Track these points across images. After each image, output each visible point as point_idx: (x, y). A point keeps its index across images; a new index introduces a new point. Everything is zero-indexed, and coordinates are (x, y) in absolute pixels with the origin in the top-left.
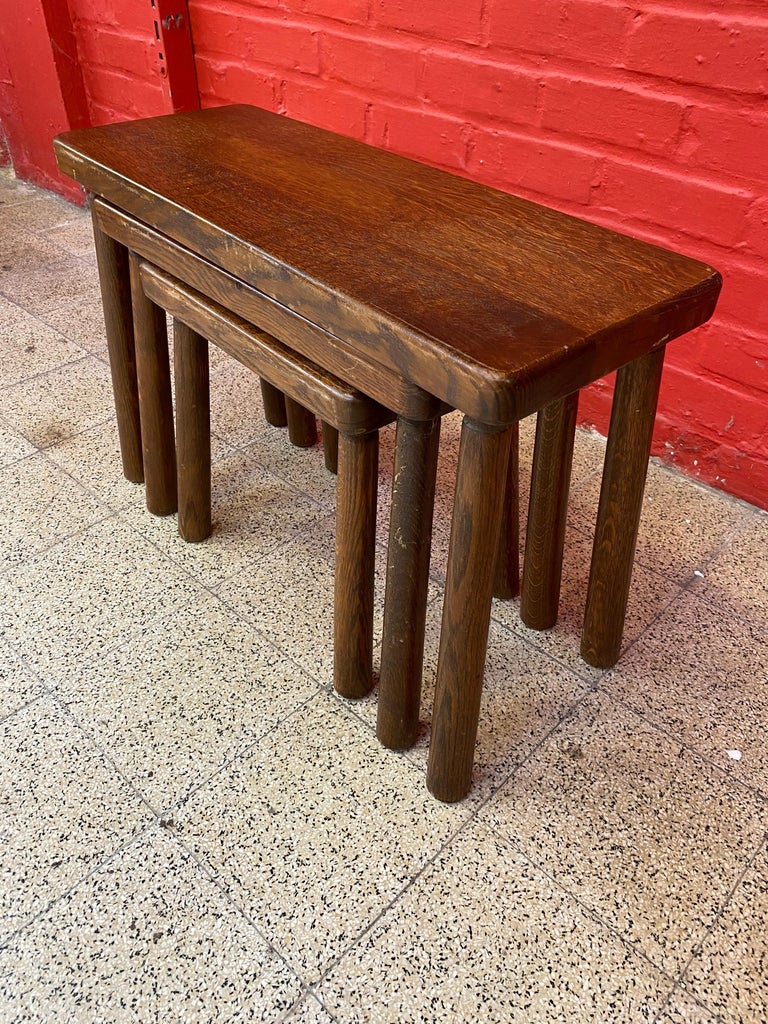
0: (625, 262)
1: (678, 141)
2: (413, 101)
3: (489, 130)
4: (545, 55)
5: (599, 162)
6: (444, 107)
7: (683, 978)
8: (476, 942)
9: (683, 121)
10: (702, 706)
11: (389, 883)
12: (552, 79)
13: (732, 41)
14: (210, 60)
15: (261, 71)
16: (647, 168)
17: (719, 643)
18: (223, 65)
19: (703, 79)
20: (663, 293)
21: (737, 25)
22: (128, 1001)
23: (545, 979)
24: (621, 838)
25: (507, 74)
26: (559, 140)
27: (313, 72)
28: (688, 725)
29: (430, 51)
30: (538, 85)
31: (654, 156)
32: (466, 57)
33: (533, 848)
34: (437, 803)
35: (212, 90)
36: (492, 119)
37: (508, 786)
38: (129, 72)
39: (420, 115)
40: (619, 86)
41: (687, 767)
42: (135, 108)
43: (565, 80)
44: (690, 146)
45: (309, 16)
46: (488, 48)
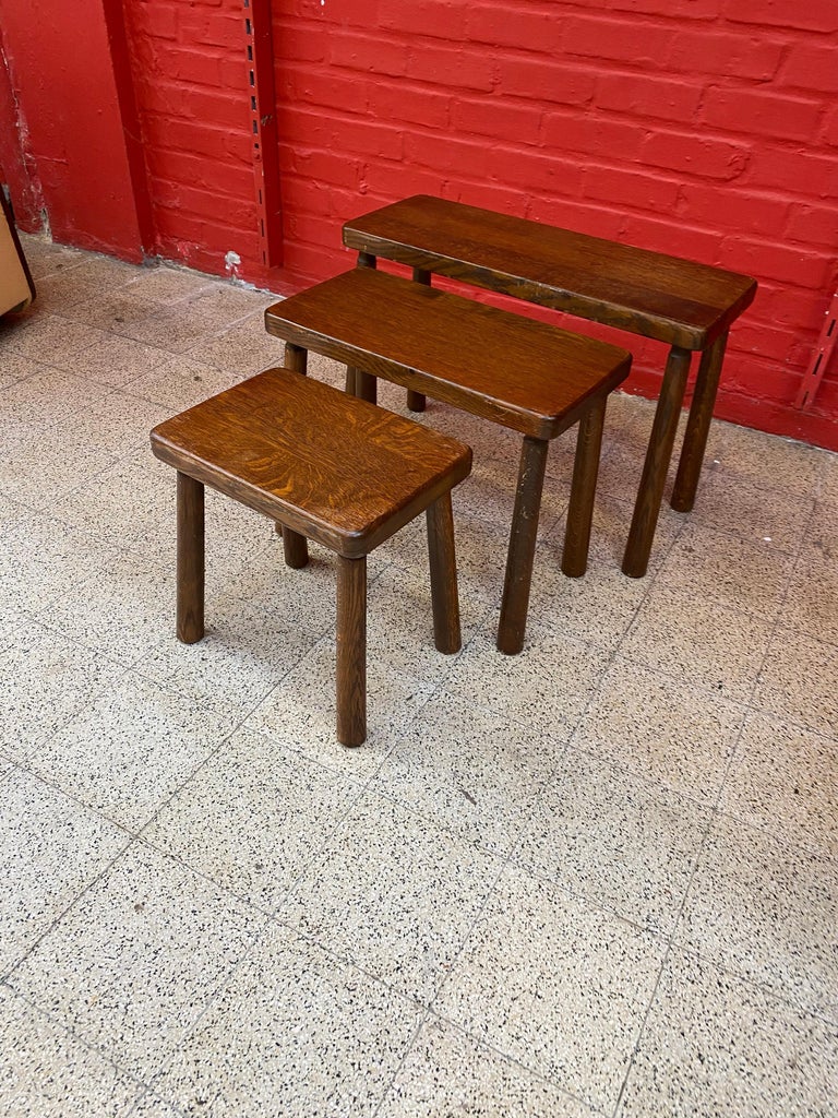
0: (713, 278)
1: (676, 205)
2: (482, 179)
3: (544, 198)
4: (586, 153)
5: (624, 217)
6: (509, 184)
7: (777, 622)
8: (681, 625)
9: (679, 195)
10: (743, 521)
11: (629, 613)
12: (590, 167)
14: (294, 148)
15: (346, 156)
16: (657, 221)
17: (741, 493)
18: (307, 152)
19: (690, 170)
20: (740, 291)
21: (709, 141)
22: (532, 671)
23: (718, 633)
24: (728, 579)
25: (557, 164)
26: (594, 204)
27: (398, 158)
28: (740, 529)
29: (498, 147)
30: (580, 171)
31: (661, 213)
32: (526, 153)
33: (688, 589)
34: (632, 580)
35: (293, 169)
36: (546, 192)
37: (664, 568)
38: (200, 154)
39: (489, 189)
40: (637, 173)
41: (747, 548)
42: (203, 182)
43: (600, 169)
44: (683, 208)
45: (396, 121)
46: (544, 147)
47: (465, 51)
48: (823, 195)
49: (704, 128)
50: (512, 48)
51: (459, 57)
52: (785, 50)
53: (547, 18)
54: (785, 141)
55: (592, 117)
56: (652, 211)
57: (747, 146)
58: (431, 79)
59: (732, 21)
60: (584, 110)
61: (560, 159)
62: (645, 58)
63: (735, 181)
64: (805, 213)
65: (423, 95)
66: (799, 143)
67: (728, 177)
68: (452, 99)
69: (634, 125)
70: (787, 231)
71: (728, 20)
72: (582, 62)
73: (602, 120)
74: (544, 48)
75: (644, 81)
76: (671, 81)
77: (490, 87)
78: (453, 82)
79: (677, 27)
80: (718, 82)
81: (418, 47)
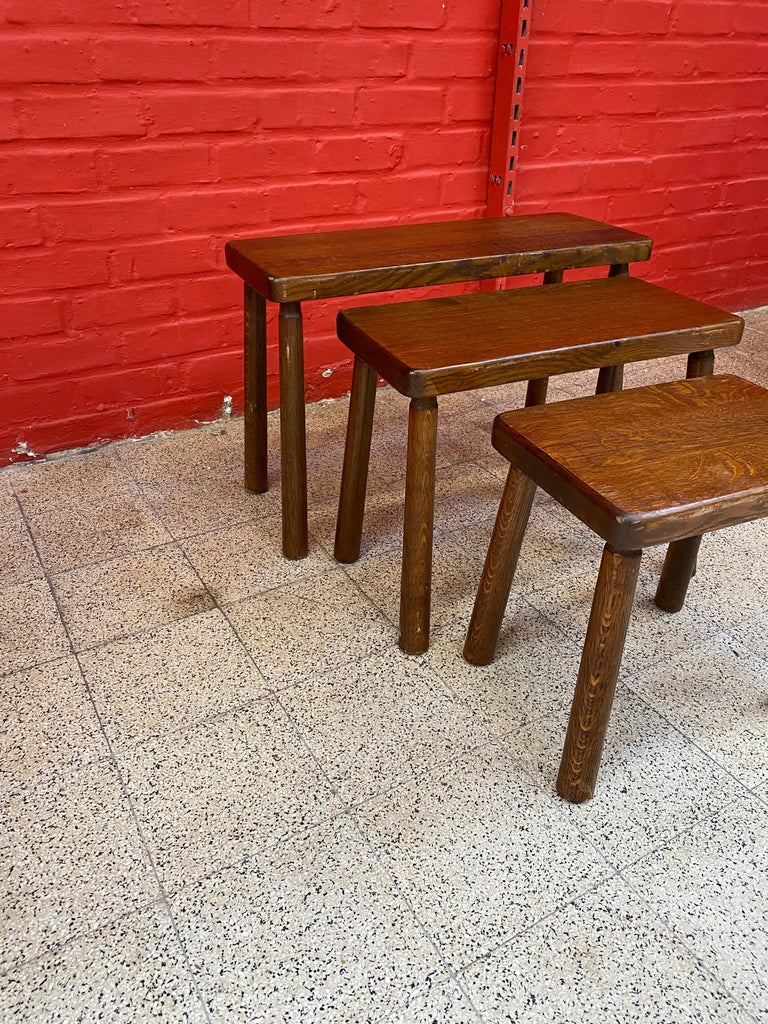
1: (355, 203)
2: (157, 235)
3: (232, 235)
6: (188, 232)
9: (357, 193)
12: (271, 190)
13: (371, 146)
19: (361, 168)
21: (371, 138)
25: (239, 196)
26: (283, 225)
29: (166, 195)
30: (264, 196)
31: (345, 215)
32: (201, 193)
36: (231, 228)
39: (170, 244)
40: (317, 183)
43: (282, 188)
44: (362, 203)
45: (21, 196)
46: (218, 182)
47: (99, 94)
48: (460, 162)
49: (363, 128)
50: (160, 81)
51: (94, 102)
52: (410, 46)
53: (192, 44)
54: (425, 125)
55: (261, 139)
56: (337, 216)
57: (400, 135)
58: (61, 135)
59: (364, 28)
60: (251, 133)
61: (239, 190)
62: (300, 72)
63: (398, 168)
64: (451, 180)
65: (54, 157)
66: (435, 124)
67: (392, 166)
68: (96, 152)
69: (303, 139)
70: (442, 199)
71: (361, 27)
72: (239, 85)
73: (273, 139)
74: (195, 77)
75: (304, 95)
76: (326, 90)
77: (142, 131)
78: (93, 133)
79: (322, 39)
80: (365, 84)
81: (31, 99)
